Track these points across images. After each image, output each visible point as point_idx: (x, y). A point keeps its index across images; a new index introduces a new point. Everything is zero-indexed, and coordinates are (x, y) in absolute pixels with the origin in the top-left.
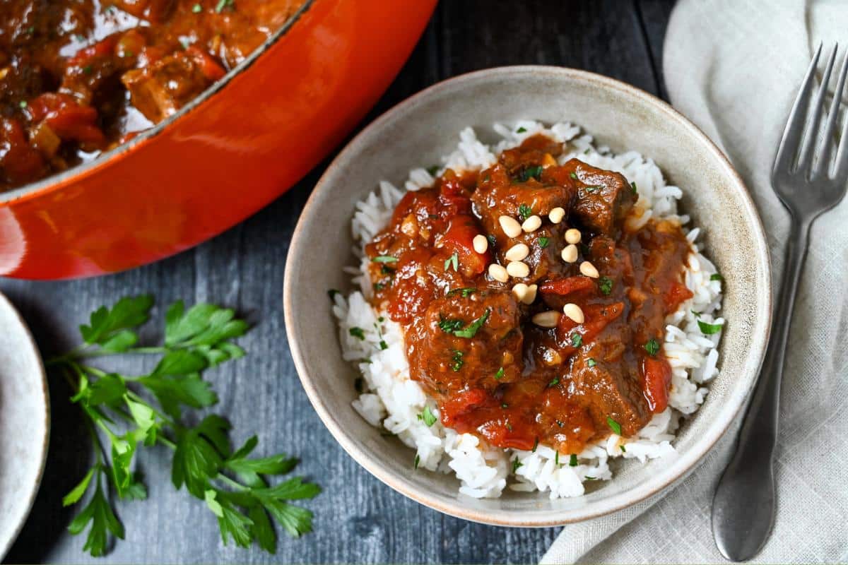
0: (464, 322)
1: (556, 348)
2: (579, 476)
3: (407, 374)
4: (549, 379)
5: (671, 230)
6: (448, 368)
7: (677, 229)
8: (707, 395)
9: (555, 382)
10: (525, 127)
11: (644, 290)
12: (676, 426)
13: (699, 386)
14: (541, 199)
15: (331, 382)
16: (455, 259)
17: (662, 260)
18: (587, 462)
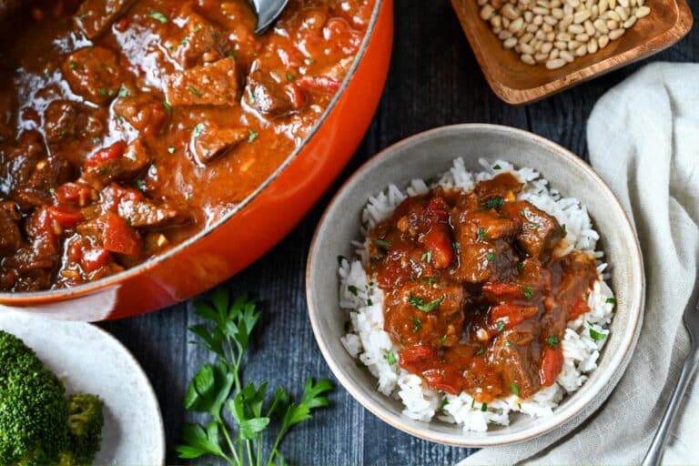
0: (426, 301)
1: (486, 329)
2: (486, 419)
3: (382, 326)
4: (478, 349)
5: (587, 262)
6: (411, 329)
7: (592, 261)
8: (586, 381)
9: (482, 351)
10: (500, 165)
11: (556, 300)
12: (561, 398)
13: (582, 374)
14: (494, 227)
15: (329, 321)
16: (429, 255)
17: (574, 281)
18: (494, 411)
